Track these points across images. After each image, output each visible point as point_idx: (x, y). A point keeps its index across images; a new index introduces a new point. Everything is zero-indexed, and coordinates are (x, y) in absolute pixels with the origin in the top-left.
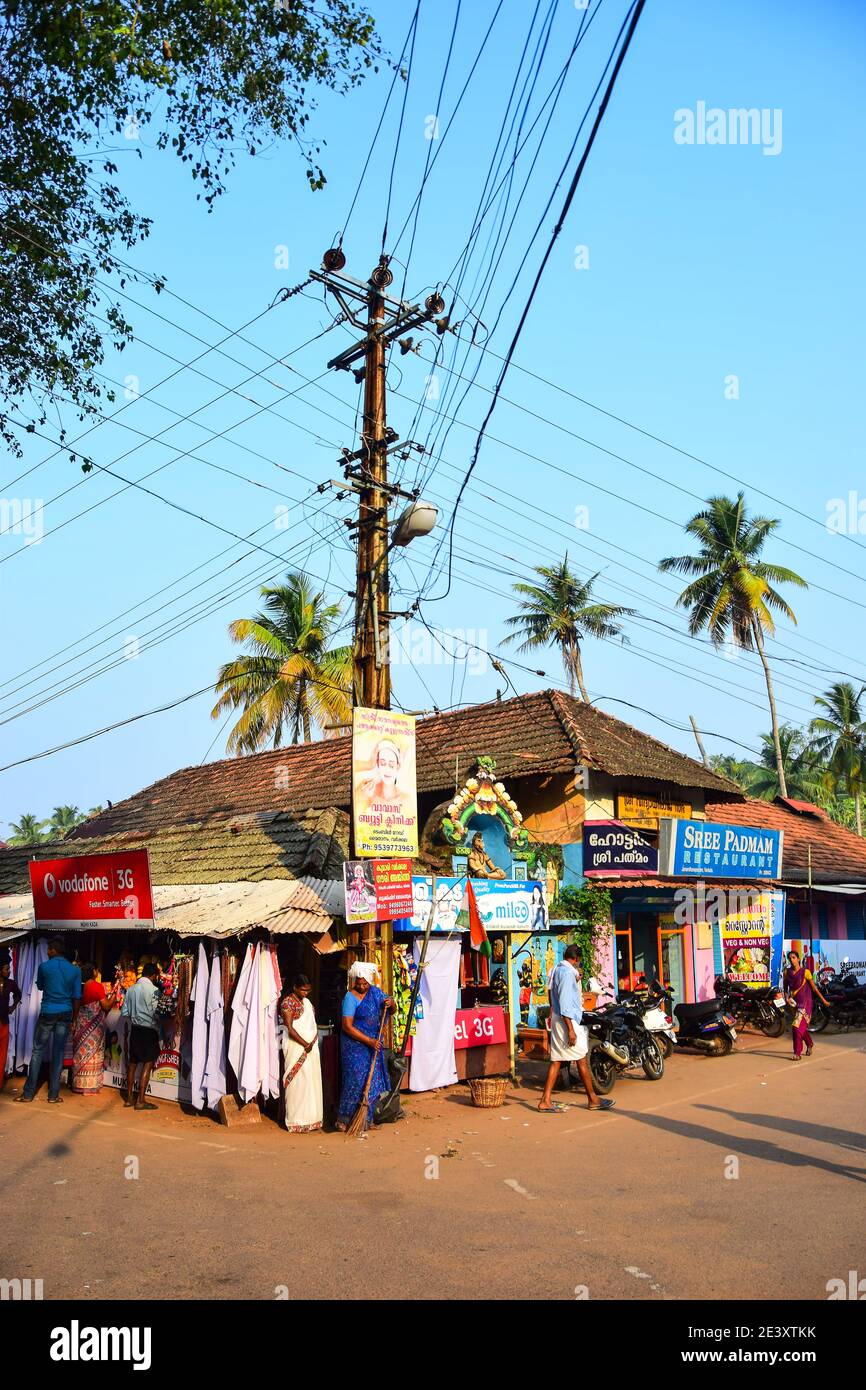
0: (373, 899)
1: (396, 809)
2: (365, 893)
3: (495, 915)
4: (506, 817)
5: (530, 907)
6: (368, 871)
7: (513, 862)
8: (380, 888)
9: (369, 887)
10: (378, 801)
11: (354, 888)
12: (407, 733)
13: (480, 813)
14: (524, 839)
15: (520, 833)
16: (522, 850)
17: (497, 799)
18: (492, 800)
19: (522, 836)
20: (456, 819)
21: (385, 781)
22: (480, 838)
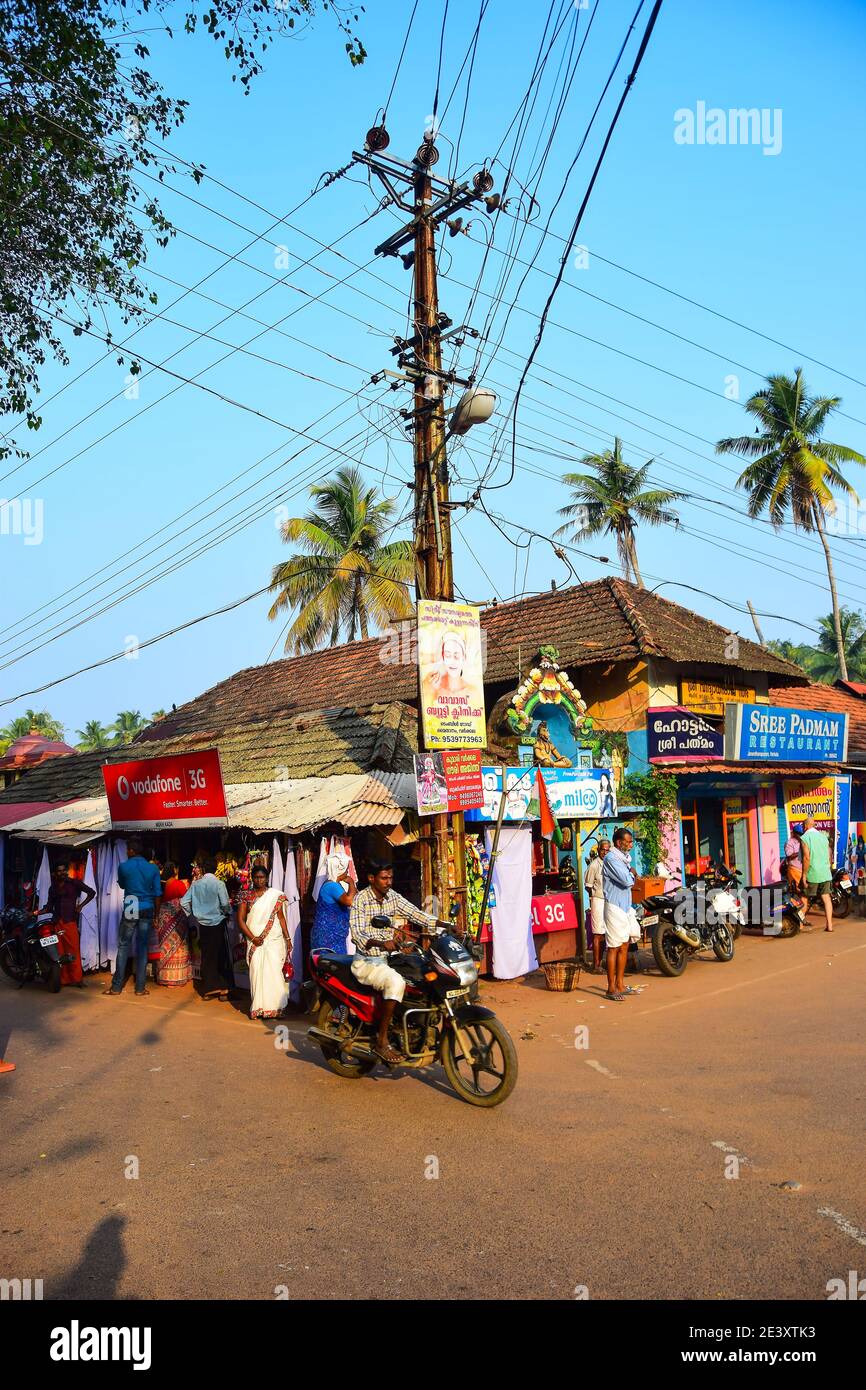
0: (443, 791)
1: (463, 700)
2: (436, 784)
3: (564, 803)
4: (570, 706)
5: (598, 795)
6: (438, 763)
7: (579, 751)
8: (450, 779)
9: (439, 778)
10: (444, 694)
11: (426, 780)
12: (472, 623)
13: (545, 703)
14: (589, 727)
15: (585, 722)
16: (588, 738)
17: (561, 688)
18: (556, 689)
19: (587, 724)
20: (520, 709)
21: (451, 673)
22: (544, 727)
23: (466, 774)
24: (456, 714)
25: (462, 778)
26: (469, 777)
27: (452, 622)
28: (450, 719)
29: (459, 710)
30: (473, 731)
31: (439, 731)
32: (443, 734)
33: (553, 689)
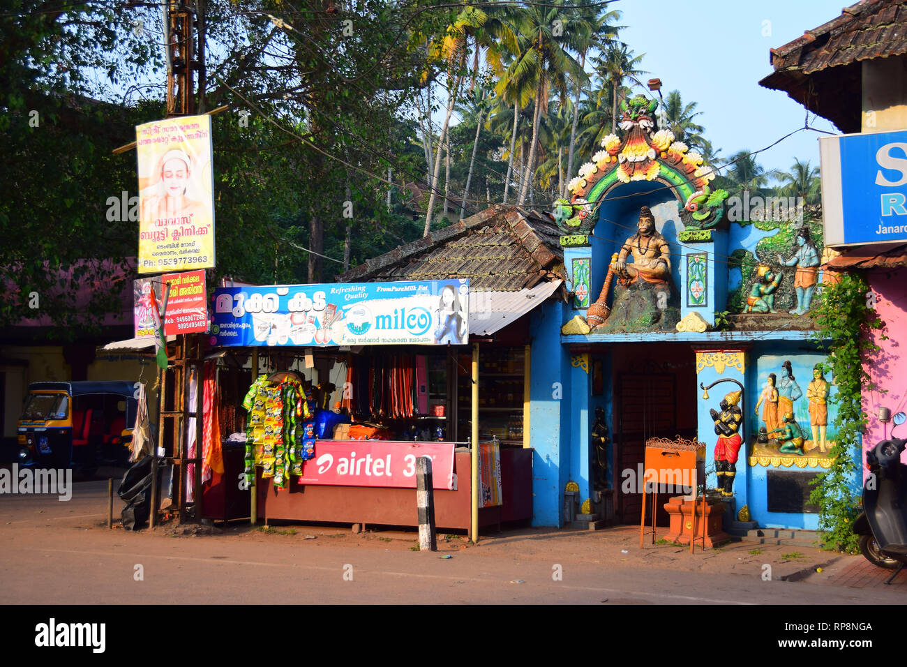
1: (185, 220)
3: (374, 325)
4: (678, 179)
5: (435, 315)
7: (683, 246)
8: (168, 303)
10: (163, 216)
13: (627, 181)
14: (713, 209)
15: (706, 200)
16: (705, 226)
17: (658, 155)
18: (648, 158)
19: (709, 204)
20: (578, 197)
21: (171, 192)
22: (647, 216)
23: (185, 297)
24: (176, 235)
25: (181, 301)
26: (188, 300)
27: (174, 139)
28: (169, 240)
29: (180, 231)
30: (196, 251)
31: (153, 255)
32: (160, 257)
33: (643, 158)
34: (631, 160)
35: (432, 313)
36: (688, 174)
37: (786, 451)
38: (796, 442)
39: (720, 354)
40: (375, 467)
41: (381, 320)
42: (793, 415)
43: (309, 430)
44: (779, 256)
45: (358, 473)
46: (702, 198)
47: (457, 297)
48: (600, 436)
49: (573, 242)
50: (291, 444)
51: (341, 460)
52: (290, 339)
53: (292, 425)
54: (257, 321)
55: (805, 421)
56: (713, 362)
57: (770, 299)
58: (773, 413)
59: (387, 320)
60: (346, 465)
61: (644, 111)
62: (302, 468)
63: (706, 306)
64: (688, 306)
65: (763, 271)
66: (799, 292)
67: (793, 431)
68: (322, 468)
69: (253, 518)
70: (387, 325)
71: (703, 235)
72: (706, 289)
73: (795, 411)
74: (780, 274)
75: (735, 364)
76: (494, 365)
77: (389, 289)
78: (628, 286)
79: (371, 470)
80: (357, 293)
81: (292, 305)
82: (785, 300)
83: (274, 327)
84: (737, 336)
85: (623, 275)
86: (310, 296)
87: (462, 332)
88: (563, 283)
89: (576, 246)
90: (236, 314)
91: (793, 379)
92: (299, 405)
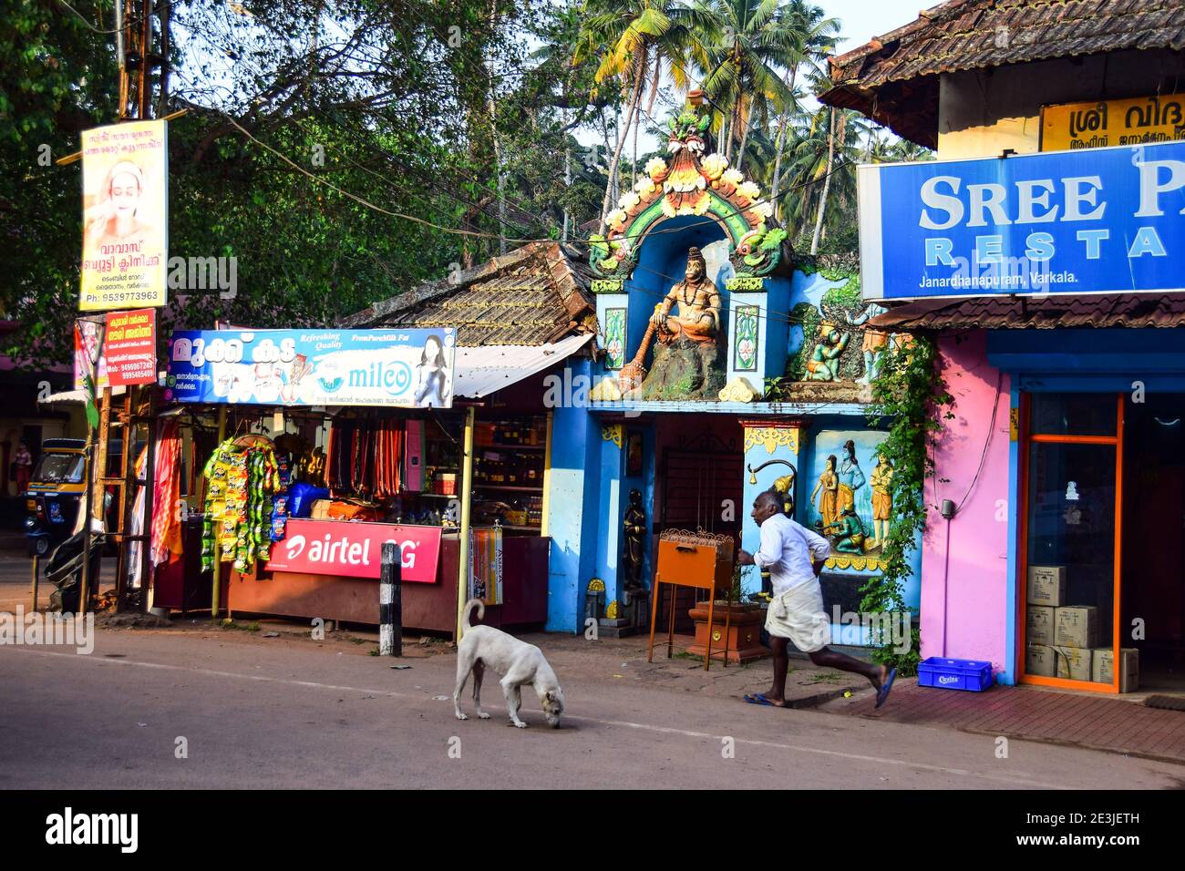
0: (102, 361)
1: (134, 247)
4: (730, 215)
5: (415, 372)
7: (733, 297)
10: (110, 241)
13: (673, 216)
14: (768, 252)
15: (761, 241)
16: (759, 272)
17: (709, 185)
18: (696, 188)
19: (764, 246)
20: (616, 233)
21: (120, 214)
22: (697, 258)
23: (132, 340)
24: (124, 265)
25: (127, 345)
26: (134, 344)
27: (124, 148)
28: (116, 272)
29: (128, 260)
30: (145, 285)
31: (99, 288)
32: (104, 292)
33: (691, 188)
34: (677, 189)
35: (413, 367)
36: (742, 209)
37: (843, 549)
38: (856, 538)
39: (771, 430)
40: (352, 552)
41: (355, 375)
42: (853, 506)
43: (280, 506)
44: (847, 312)
45: (332, 560)
46: (757, 239)
47: (441, 351)
48: (634, 525)
49: (606, 288)
50: (257, 522)
51: (314, 543)
52: (253, 396)
53: (259, 500)
54: (218, 371)
55: (867, 514)
56: (763, 439)
57: (834, 366)
58: (831, 503)
59: (362, 374)
60: (318, 550)
61: (693, 130)
62: (270, 551)
63: (755, 370)
64: (735, 370)
65: (827, 330)
66: (867, 357)
67: (852, 526)
68: (292, 552)
69: (214, 610)
70: (361, 382)
71: (754, 283)
72: (756, 349)
73: (856, 502)
74: (846, 335)
75: (787, 441)
76: (515, 435)
77: (365, 339)
78: (669, 343)
79: (346, 557)
80: (329, 341)
81: (257, 354)
82: (852, 367)
83: (236, 380)
84: (787, 409)
85: (662, 329)
86: (277, 344)
87: (445, 393)
88: (594, 338)
89: (609, 292)
90: (195, 364)
91: (855, 462)
92: (268, 476)
